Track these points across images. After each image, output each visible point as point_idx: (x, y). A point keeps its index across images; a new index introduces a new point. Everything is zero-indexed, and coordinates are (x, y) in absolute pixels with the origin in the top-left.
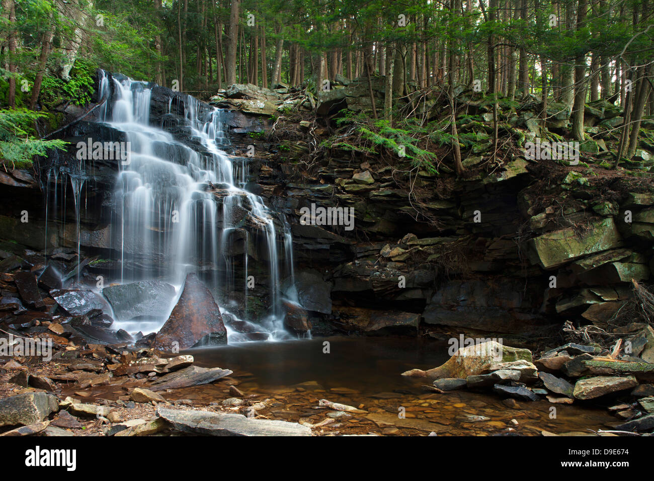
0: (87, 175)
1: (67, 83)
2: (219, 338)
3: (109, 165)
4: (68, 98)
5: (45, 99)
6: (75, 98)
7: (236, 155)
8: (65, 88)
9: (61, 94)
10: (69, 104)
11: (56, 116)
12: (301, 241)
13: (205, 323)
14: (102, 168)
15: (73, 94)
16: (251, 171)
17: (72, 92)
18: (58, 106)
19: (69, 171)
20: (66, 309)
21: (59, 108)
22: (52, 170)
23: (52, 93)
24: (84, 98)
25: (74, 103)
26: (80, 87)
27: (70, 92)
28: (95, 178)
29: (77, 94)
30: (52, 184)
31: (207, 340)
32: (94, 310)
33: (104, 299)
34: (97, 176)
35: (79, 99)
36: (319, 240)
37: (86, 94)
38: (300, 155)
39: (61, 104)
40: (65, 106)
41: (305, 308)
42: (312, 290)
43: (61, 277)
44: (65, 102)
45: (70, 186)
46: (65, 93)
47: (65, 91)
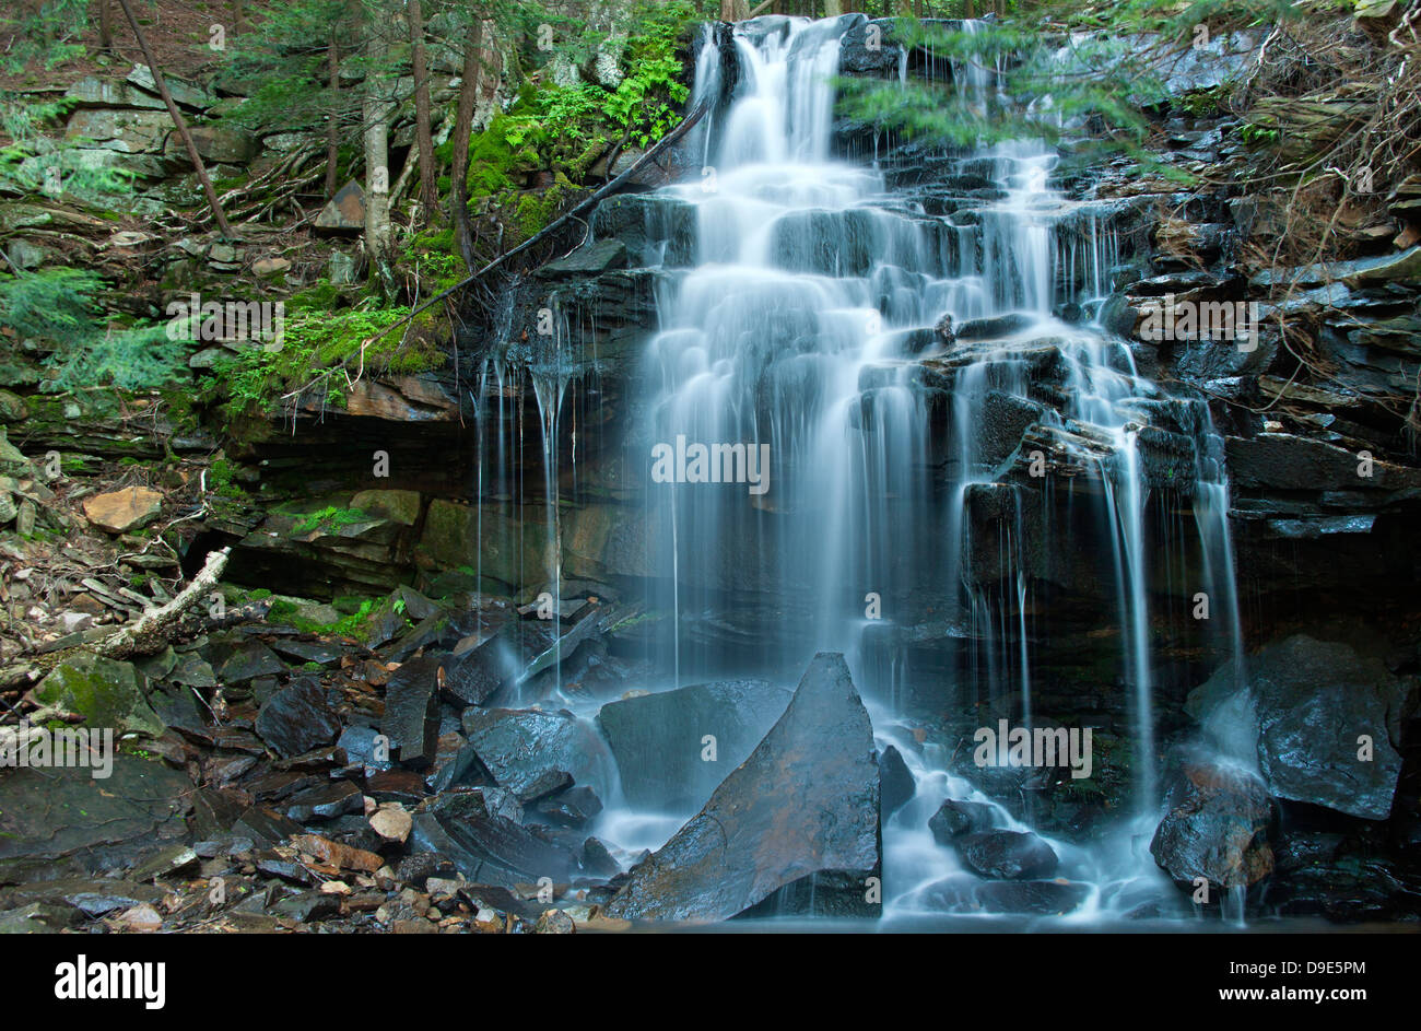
0: (576, 361)
1: (611, 90)
2: (847, 891)
3: (637, 318)
4: (619, 135)
5: (561, 153)
6: (637, 127)
7: (1101, 194)
8: (609, 109)
9: (604, 125)
10: (620, 151)
11: (541, 199)
12: (1263, 507)
13: (812, 834)
14: (617, 332)
15: (630, 117)
16: (1127, 250)
17: (624, 115)
18: (594, 163)
19: (529, 359)
20: (491, 767)
21: (599, 170)
22: (491, 361)
23: (575, 133)
24: (660, 123)
25: (636, 142)
26: (649, 92)
27: (619, 116)
28: (598, 367)
29: (642, 116)
30: (492, 401)
31: (802, 893)
32: (556, 773)
33: (601, 738)
34: (603, 357)
35: (647, 129)
36: (1328, 496)
37: (664, 107)
38: (1322, 145)
39: (603, 155)
40: (609, 160)
41: (1276, 793)
42: (1314, 717)
43: (515, 671)
44: (612, 145)
45: (531, 403)
46: (611, 123)
47: (607, 116)
